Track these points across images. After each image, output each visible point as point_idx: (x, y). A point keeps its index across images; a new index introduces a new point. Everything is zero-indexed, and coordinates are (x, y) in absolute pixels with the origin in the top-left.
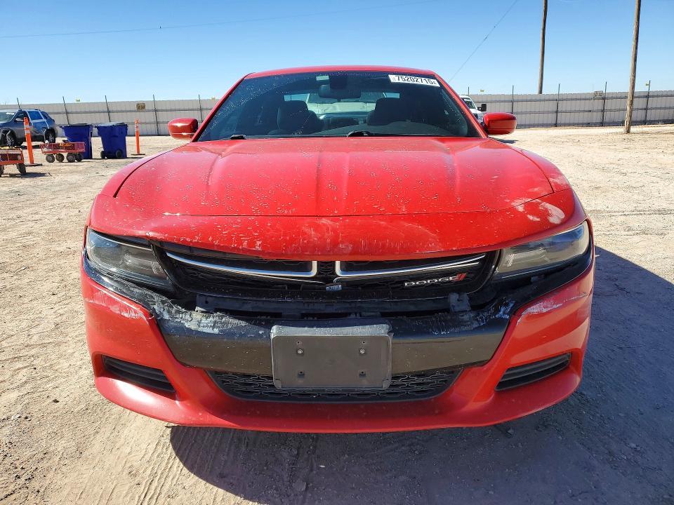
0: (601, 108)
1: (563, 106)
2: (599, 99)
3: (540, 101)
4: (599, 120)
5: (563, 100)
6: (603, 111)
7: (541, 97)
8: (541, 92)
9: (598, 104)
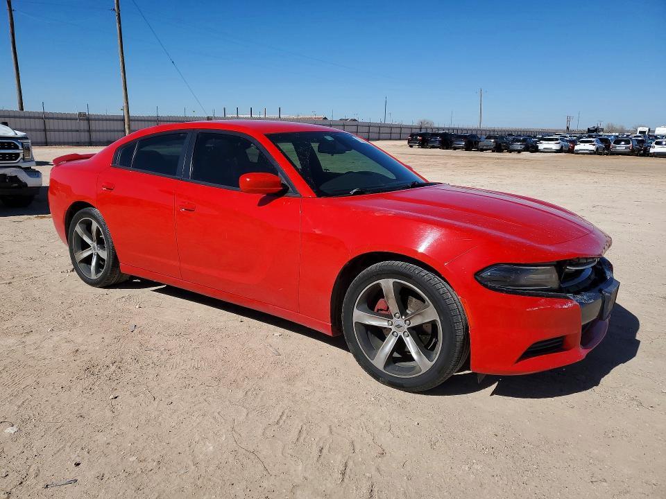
0: (86, 128)
1: (51, 124)
2: (84, 120)
3: (20, 117)
4: (87, 140)
5: (49, 118)
6: (89, 131)
7: (22, 114)
8: (22, 109)
9: (83, 125)
